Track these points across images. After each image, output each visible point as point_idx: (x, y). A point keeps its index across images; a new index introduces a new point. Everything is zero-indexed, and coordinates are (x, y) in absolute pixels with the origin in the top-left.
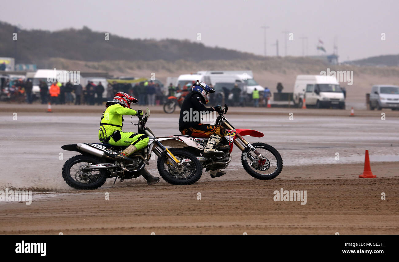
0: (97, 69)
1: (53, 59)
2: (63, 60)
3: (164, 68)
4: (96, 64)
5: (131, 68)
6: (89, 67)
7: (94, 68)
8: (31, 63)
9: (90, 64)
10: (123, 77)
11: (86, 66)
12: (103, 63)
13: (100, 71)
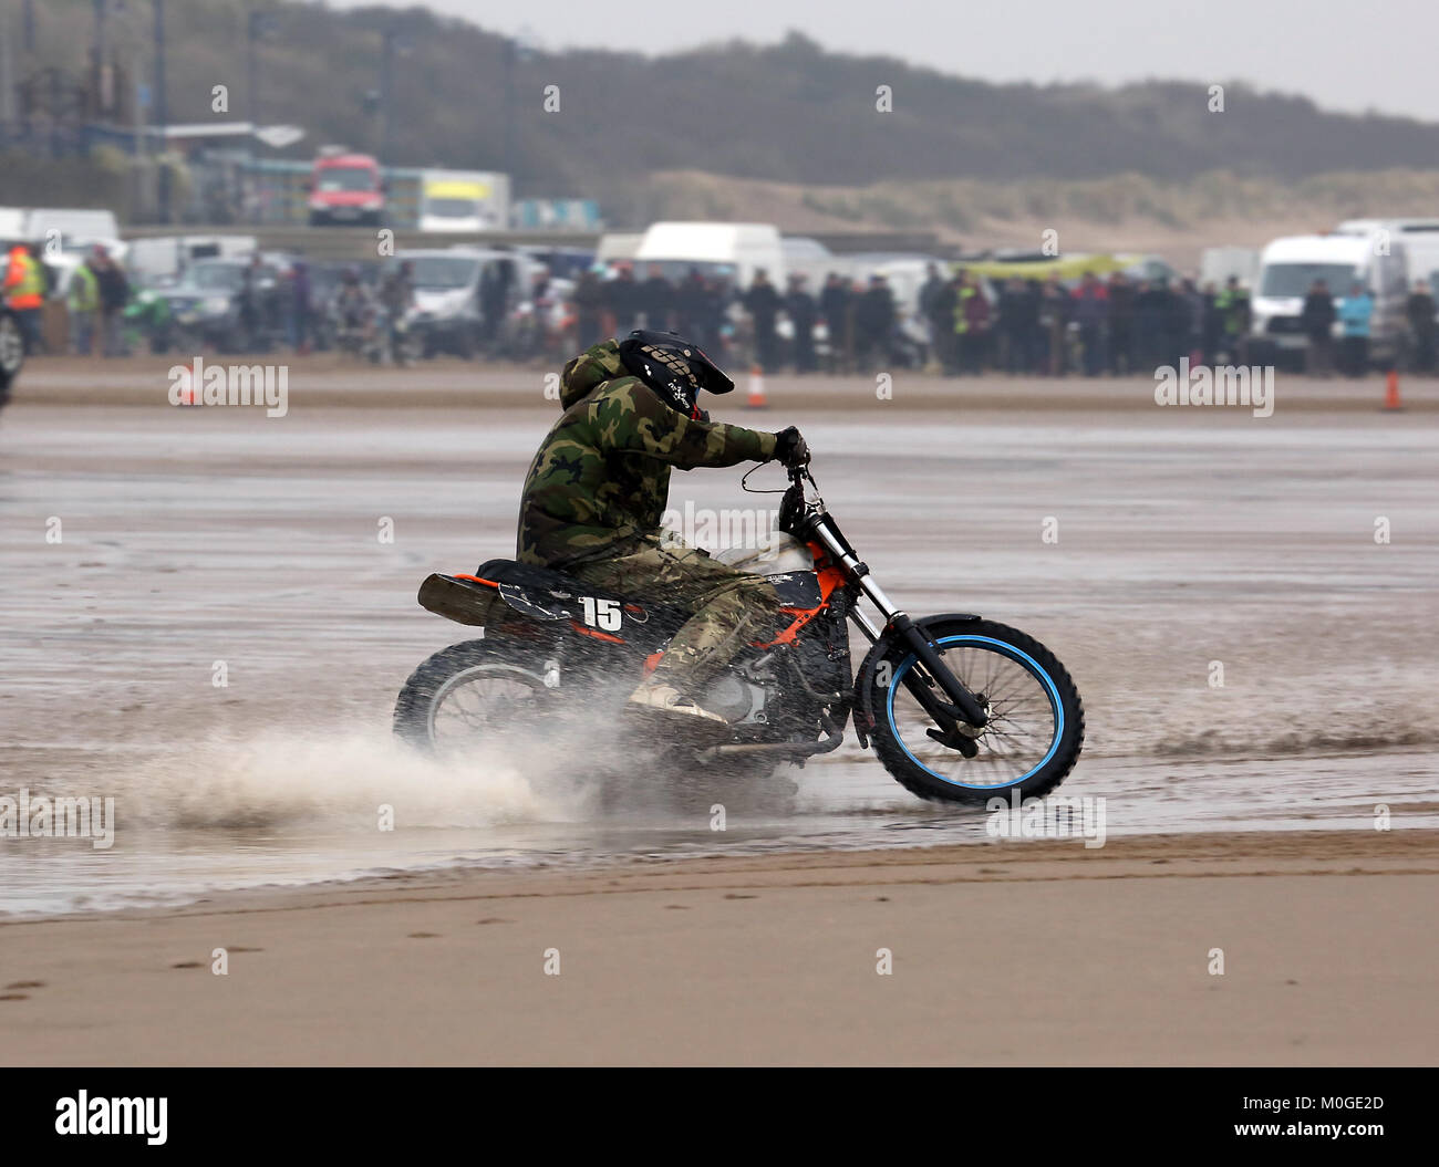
0: (855, 217)
1: (664, 178)
2: (703, 180)
3: (1143, 208)
4: (849, 196)
5: (1002, 213)
6: (820, 209)
7: (843, 212)
8: (575, 195)
9: (826, 194)
10: (1008, 252)
11: (808, 203)
12: (878, 191)
13: (864, 228)
